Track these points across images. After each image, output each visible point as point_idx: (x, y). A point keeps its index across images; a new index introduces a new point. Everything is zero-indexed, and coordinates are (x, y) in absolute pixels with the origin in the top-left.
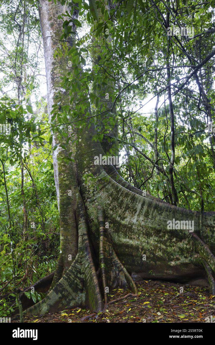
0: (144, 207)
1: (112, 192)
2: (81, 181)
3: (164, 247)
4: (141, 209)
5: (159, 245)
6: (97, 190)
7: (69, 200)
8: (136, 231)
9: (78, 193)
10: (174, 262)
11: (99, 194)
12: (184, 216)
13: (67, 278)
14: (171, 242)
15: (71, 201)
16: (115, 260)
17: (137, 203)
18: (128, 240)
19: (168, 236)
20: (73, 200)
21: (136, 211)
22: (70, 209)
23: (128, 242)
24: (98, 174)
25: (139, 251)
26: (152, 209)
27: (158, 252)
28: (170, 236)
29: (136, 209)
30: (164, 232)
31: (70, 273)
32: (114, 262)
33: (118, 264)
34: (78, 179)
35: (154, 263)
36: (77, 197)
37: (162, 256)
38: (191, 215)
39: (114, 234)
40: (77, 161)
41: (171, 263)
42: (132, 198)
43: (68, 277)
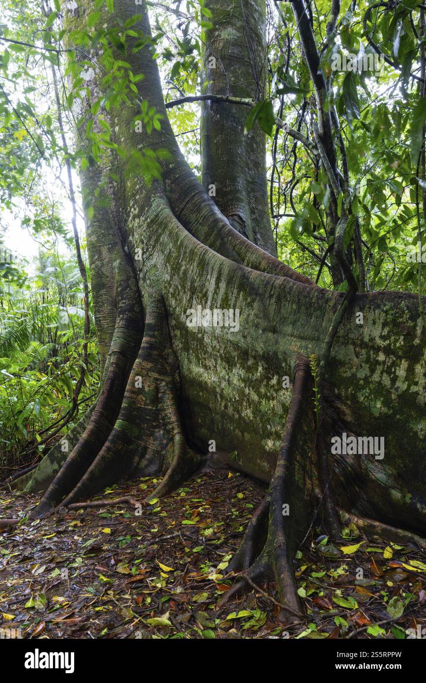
0: (221, 285)
1: (170, 250)
2: (126, 231)
3: (255, 397)
4: (215, 292)
5: (247, 391)
6: (147, 249)
7: (101, 277)
8: (210, 349)
9: (118, 261)
10: (273, 442)
11: (152, 259)
12: (303, 308)
13: (72, 436)
14: (267, 385)
15: (104, 280)
16: (166, 415)
17: (209, 277)
18: (202, 370)
19: (263, 369)
20: (107, 277)
21: (207, 299)
22: (104, 297)
23: (201, 376)
24: (147, 209)
25: (218, 401)
26: (235, 291)
27: (246, 409)
28: (266, 368)
29: (206, 293)
30: (255, 358)
31: (79, 429)
32: (163, 419)
33: (169, 423)
34: (120, 229)
35: (240, 434)
36: (117, 270)
37: (251, 421)
38: (320, 308)
39: (183, 353)
40: (115, 184)
41: (266, 444)
42: (200, 264)
43: (75, 436)
